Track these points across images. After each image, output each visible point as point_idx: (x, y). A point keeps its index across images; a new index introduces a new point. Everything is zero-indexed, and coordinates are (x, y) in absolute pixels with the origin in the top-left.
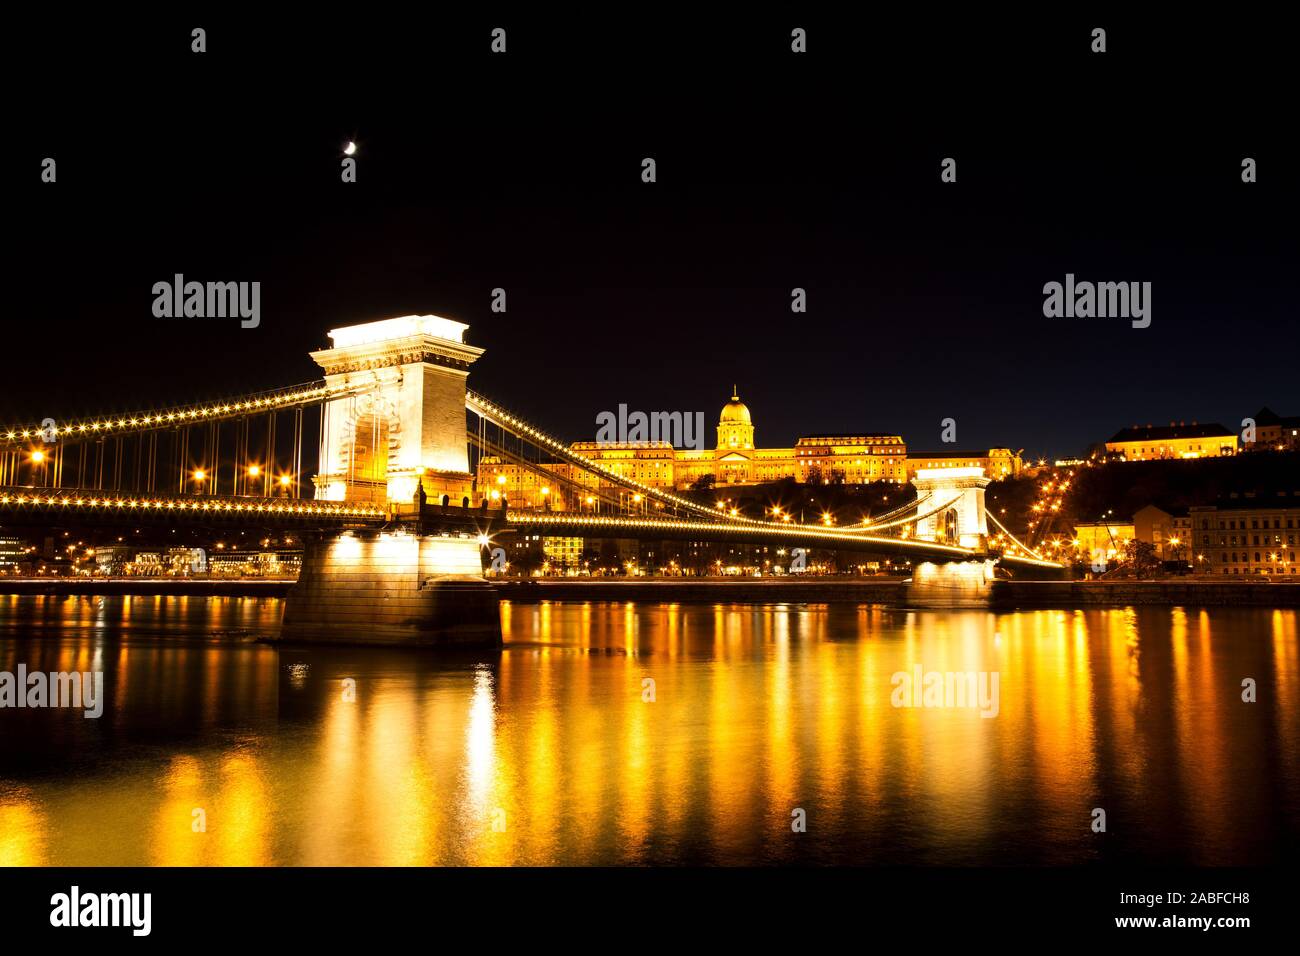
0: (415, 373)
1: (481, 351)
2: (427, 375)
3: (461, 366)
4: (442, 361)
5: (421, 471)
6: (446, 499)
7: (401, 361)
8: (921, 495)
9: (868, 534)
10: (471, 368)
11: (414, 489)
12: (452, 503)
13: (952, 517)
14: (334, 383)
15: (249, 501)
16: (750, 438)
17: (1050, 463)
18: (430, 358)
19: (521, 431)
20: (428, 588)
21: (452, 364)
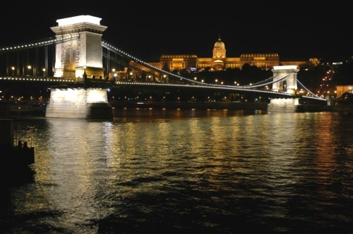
0: (84, 35)
1: (106, 27)
2: (87, 36)
3: (100, 32)
4: (93, 31)
5: (85, 68)
6: (94, 77)
7: (79, 31)
8: (274, 75)
9: (251, 89)
10: (103, 33)
11: (83, 73)
12: (96, 78)
13: (285, 83)
14: (59, 38)
15: (28, 77)
16: (224, 54)
17: (331, 63)
18: (89, 30)
19: (122, 54)
20: (89, 105)
21: (96, 32)
